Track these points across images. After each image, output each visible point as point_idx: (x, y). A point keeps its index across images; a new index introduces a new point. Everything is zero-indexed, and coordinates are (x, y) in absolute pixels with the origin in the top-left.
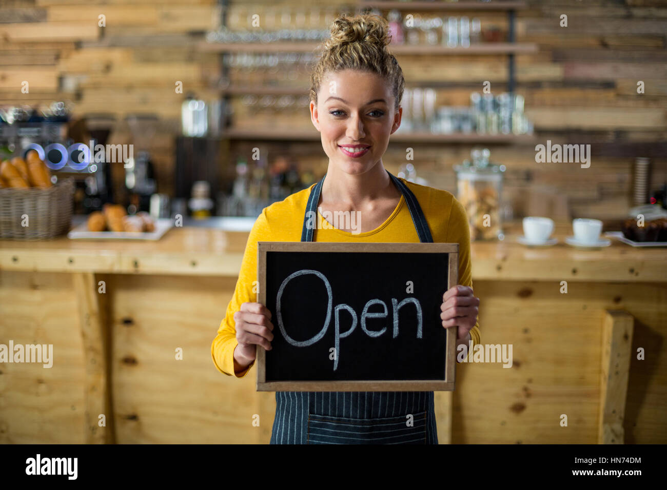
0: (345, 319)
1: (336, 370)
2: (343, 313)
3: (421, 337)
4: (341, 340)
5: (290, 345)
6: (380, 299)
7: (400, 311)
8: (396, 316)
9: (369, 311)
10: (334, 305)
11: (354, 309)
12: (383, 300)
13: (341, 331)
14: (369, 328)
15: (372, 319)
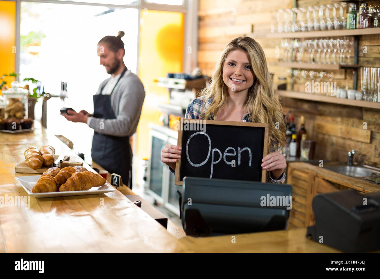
0: (217, 155)
2: (215, 152)
3: (251, 166)
4: (214, 165)
5: (191, 166)
7: (242, 153)
8: (239, 155)
9: (227, 152)
10: (212, 149)
11: (221, 151)
12: (234, 148)
13: (214, 161)
14: (227, 160)
15: (229, 156)
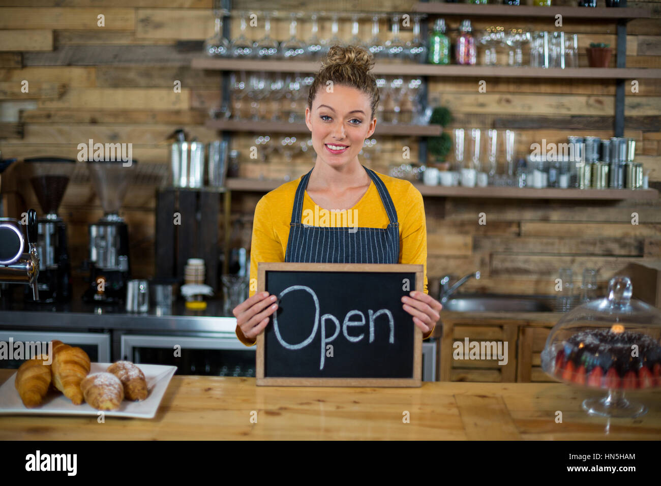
0: (330, 327)
5: (284, 348)
6: (359, 310)
10: (321, 315)
11: (338, 318)
12: (361, 311)
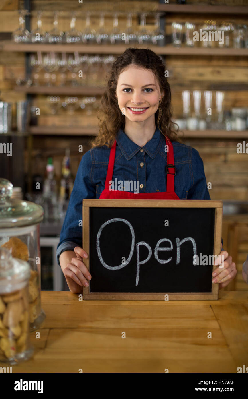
0: (144, 252)
1: (137, 286)
2: (142, 247)
4: (141, 265)
5: (106, 269)
6: (168, 238)
7: (182, 246)
9: (160, 246)
10: (136, 242)
11: (150, 245)
12: (170, 239)
13: (141, 260)
14: (160, 258)
15: (162, 251)
